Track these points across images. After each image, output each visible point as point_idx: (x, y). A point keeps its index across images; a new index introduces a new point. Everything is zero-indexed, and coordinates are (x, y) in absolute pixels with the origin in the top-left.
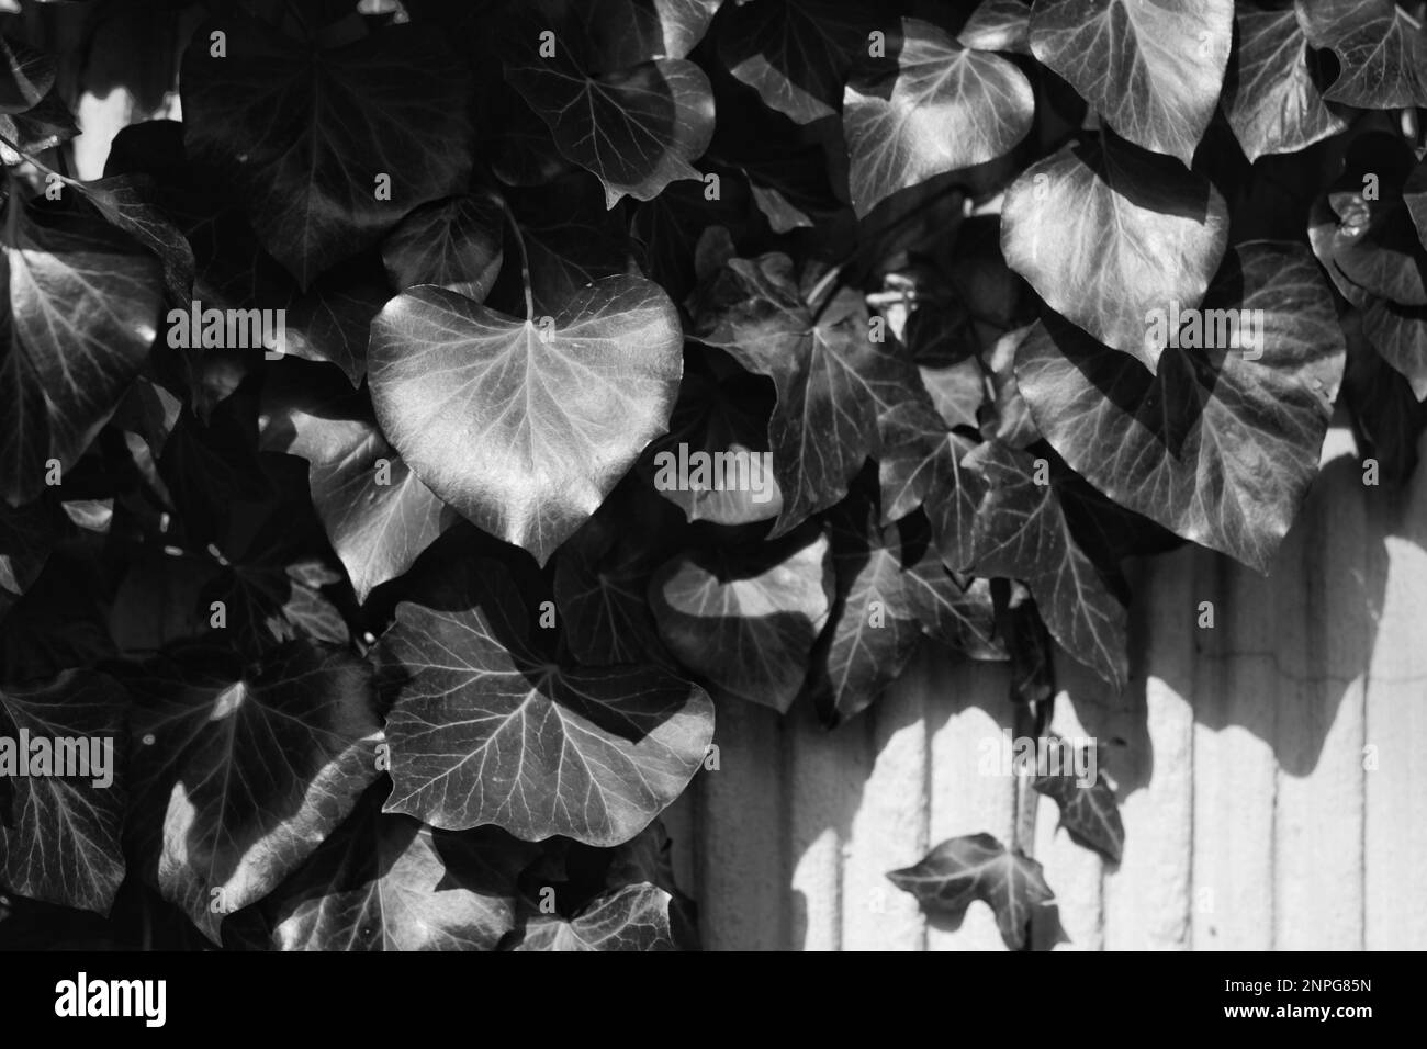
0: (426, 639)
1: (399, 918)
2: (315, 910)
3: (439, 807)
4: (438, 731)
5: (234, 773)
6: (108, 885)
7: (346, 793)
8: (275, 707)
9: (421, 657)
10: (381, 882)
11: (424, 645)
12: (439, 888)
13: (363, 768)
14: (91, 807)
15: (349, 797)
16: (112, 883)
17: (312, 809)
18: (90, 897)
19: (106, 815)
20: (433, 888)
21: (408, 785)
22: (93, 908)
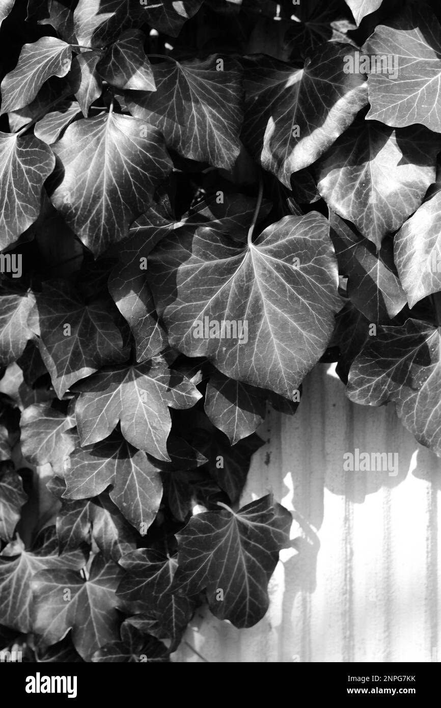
0: (391, 42)
1: (380, 179)
2: (338, 174)
3: (394, 118)
4: (396, 84)
5: (298, 109)
6: (232, 157)
7: (349, 114)
8: (317, 76)
9: (388, 50)
10: (371, 162)
11: (389, 45)
12: (399, 164)
13: (358, 101)
14: (223, 120)
15: (351, 115)
16: (233, 156)
17: (333, 122)
18: (222, 162)
19: (231, 125)
20: (396, 165)
21: (378, 107)
22: (224, 167)
